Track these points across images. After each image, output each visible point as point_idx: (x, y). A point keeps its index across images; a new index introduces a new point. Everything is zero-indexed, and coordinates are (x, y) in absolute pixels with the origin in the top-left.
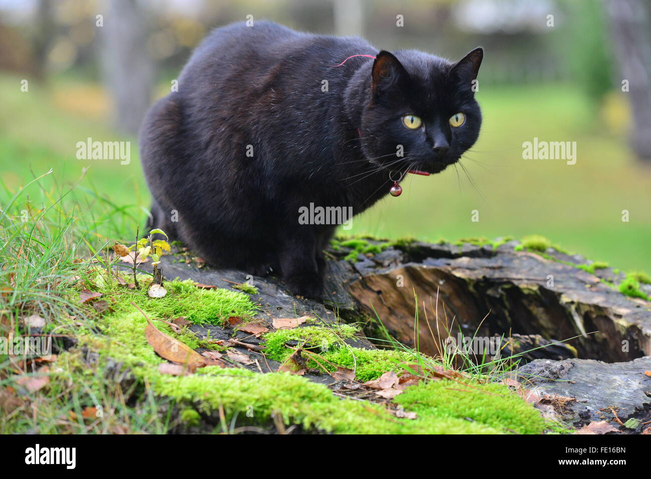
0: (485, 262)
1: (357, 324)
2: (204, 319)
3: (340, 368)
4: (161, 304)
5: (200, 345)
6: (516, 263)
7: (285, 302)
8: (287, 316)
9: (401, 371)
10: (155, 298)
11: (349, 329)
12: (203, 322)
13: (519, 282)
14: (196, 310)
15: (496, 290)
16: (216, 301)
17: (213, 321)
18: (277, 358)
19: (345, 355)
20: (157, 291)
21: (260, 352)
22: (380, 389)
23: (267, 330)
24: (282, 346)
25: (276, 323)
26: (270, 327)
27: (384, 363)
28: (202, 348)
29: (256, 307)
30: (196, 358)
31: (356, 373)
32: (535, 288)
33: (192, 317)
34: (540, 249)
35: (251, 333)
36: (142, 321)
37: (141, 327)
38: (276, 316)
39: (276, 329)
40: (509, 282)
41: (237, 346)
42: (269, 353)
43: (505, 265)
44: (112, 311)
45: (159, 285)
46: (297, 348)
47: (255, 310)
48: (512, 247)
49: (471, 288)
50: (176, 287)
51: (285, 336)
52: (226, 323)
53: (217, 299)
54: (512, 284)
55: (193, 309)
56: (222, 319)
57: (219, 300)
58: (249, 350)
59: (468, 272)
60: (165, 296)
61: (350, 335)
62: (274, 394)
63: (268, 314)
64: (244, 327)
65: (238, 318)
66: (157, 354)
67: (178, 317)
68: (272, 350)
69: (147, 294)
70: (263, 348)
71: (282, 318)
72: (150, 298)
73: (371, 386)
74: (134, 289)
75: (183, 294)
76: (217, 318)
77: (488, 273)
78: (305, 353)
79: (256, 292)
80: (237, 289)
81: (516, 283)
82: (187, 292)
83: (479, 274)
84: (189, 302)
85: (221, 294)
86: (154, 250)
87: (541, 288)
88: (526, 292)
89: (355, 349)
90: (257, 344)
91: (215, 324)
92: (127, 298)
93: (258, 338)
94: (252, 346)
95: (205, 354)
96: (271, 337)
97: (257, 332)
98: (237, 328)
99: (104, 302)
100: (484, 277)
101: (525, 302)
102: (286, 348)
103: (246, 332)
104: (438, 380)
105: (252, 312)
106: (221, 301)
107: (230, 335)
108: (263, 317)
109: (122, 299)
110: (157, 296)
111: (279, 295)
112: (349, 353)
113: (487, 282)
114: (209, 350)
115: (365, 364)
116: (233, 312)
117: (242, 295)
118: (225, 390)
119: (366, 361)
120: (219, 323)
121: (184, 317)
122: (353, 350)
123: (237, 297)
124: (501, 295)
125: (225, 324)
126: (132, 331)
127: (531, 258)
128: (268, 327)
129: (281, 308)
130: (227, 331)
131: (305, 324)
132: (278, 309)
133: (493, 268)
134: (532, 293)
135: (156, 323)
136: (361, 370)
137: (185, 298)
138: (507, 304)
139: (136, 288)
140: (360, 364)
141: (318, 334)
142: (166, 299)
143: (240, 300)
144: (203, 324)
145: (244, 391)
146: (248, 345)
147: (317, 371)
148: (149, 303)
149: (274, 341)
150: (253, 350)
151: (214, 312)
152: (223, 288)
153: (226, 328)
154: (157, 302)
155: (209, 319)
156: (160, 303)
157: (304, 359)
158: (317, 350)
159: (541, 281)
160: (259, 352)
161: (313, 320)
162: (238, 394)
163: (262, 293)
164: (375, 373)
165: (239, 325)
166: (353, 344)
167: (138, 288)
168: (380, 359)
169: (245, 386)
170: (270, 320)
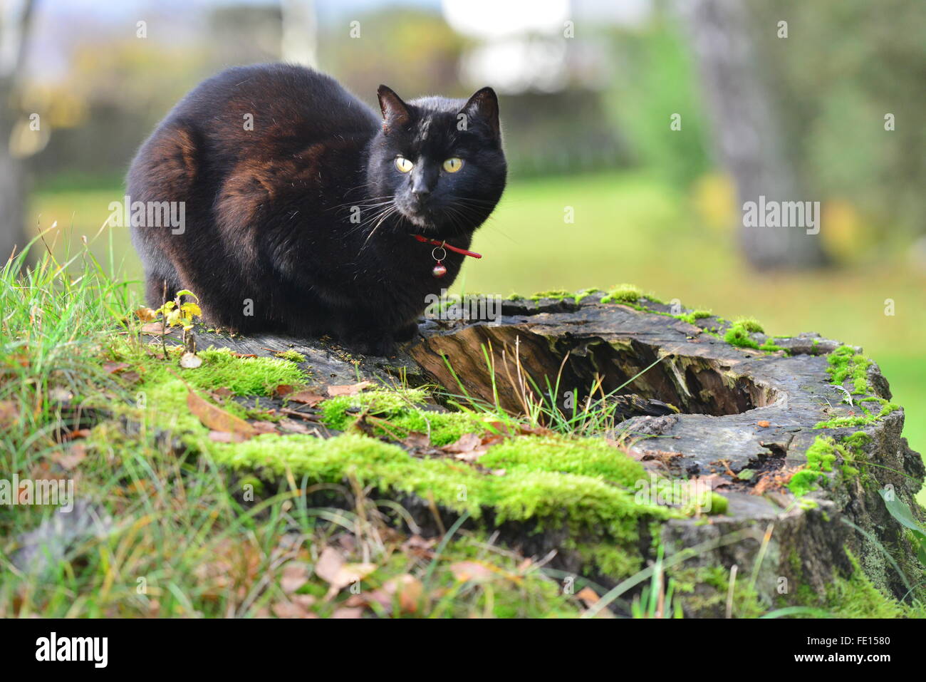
0: (567, 317)
1: (424, 388)
2: (249, 389)
3: (412, 433)
4: (198, 375)
5: (248, 415)
6: (604, 316)
7: (338, 369)
8: (343, 384)
9: (482, 432)
10: (189, 368)
11: (417, 394)
12: (248, 393)
13: (609, 337)
14: (238, 380)
15: (583, 348)
16: (260, 369)
17: (259, 391)
18: (337, 428)
19: (417, 419)
20: (190, 361)
21: (317, 422)
22: (460, 452)
23: (322, 398)
24: (342, 413)
25: (331, 390)
26: (326, 395)
27: (461, 426)
28: (252, 418)
29: (306, 376)
30: (248, 427)
31: (431, 438)
32: (628, 343)
33: (235, 387)
34: (631, 300)
35: (304, 403)
36: (181, 390)
37: (181, 397)
38: (331, 383)
39: (332, 397)
40: (597, 338)
41: (291, 416)
42: (328, 422)
43: (591, 319)
44: (143, 382)
45: (193, 354)
46: (359, 415)
47: (306, 378)
48: (598, 300)
49: (553, 348)
50: (212, 356)
51: (345, 402)
52: (275, 392)
53: (261, 368)
54: (601, 339)
55: (234, 379)
56: (269, 388)
57: (263, 369)
58: (305, 420)
59: (548, 328)
60: (201, 367)
61: (418, 399)
62: (344, 457)
63: (322, 383)
64: (296, 396)
65: (288, 386)
66: (204, 425)
67: (218, 388)
68: (331, 419)
69: (180, 366)
70: (320, 416)
71: (337, 385)
72: (183, 369)
73: (450, 450)
74: (163, 360)
75: (220, 363)
76: (263, 388)
77: (572, 329)
78: (370, 419)
79: (303, 360)
80: (281, 357)
81: (605, 338)
82: (225, 361)
83: (562, 331)
84: (228, 372)
85: (264, 362)
86: (183, 314)
87: (635, 343)
88: (617, 348)
89: (427, 412)
90: (313, 413)
91: (261, 395)
92: (158, 369)
93: (314, 408)
94: (308, 416)
95: (256, 424)
96: (328, 406)
97: (311, 402)
98: (287, 398)
99: (133, 372)
100: (567, 333)
101: (616, 361)
102: (347, 415)
103: (298, 402)
104: (526, 437)
105: (302, 381)
106: (266, 369)
107: (280, 406)
108: (317, 385)
109: (152, 369)
110: (192, 366)
111: (331, 362)
112: (420, 418)
113: (571, 340)
114: (259, 421)
115: (440, 428)
116: (281, 380)
117: (288, 363)
118: (289, 454)
119: (440, 425)
120: (266, 393)
121: (226, 388)
122: (423, 414)
123: (283, 365)
124: (589, 354)
125: (274, 394)
126: (172, 400)
127: (622, 310)
128: (323, 395)
129: (335, 376)
130: (277, 402)
131: (365, 390)
132: (331, 376)
133: (578, 323)
134: (624, 349)
135: (197, 392)
136: (436, 435)
137: (223, 368)
138: (595, 365)
139: (165, 358)
140: (434, 429)
141: (382, 399)
142: (202, 369)
143: (286, 368)
144: (247, 395)
145: (310, 455)
146: (303, 414)
147: (386, 437)
148: (183, 373)
149: (332, 409)
150: (309, 419)
151: (260, 382)
152: (265, 356)
153: (274, 399)
154: (192, 373)
155: (254, 390)
156: (196, 374)
157: (371, 425)
158: (383, 416)
159: (634, 334)
160: (314, 421)
161: (374, 385)
162: (304, 458)
163: (311, 361)
164: (452, 436)
165: (289, 394)
166: (425, 409)
167: (168, 359)
168: (456, 422)
169: (310, 450)
170: (324, 388)
